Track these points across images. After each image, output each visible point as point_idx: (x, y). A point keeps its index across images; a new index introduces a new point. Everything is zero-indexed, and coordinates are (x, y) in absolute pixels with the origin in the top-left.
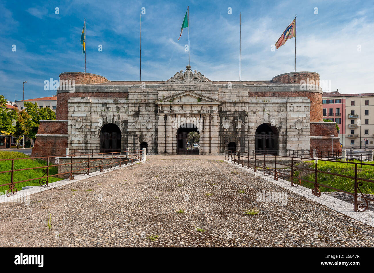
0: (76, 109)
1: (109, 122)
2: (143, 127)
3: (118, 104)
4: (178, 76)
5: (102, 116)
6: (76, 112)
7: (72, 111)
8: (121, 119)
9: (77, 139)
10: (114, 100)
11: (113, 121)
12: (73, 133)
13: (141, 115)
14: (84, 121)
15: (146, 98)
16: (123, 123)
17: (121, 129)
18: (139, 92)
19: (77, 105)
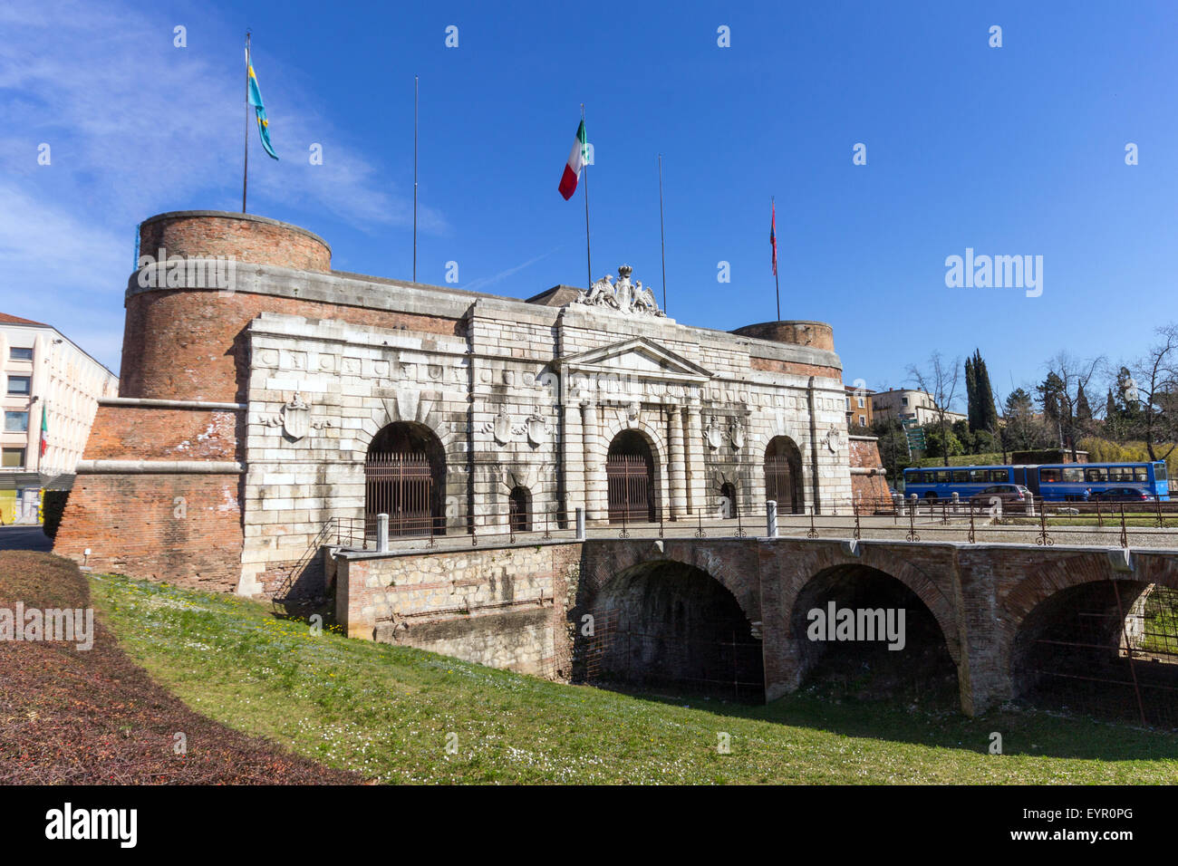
0: (286, 361)
1: (405, 417)
2: (519, 438)
3: (436, 354)
4: (601, 291)
5: (382, 394)
6: (286, 371)
7: (265, 365)
8: (446, 407)
9: (287, 479)
10: (425, 342)
11: (419, 416)
12: (272, 455)
13: (511, 400)
14: (318, 409)
15: (525, 345)
16: (454, 424)
17: (445, 441)
18: (504, 322)
19: (291, 344)
